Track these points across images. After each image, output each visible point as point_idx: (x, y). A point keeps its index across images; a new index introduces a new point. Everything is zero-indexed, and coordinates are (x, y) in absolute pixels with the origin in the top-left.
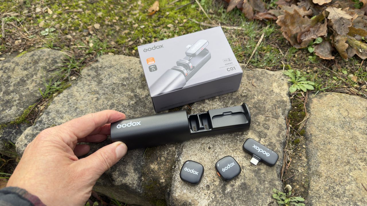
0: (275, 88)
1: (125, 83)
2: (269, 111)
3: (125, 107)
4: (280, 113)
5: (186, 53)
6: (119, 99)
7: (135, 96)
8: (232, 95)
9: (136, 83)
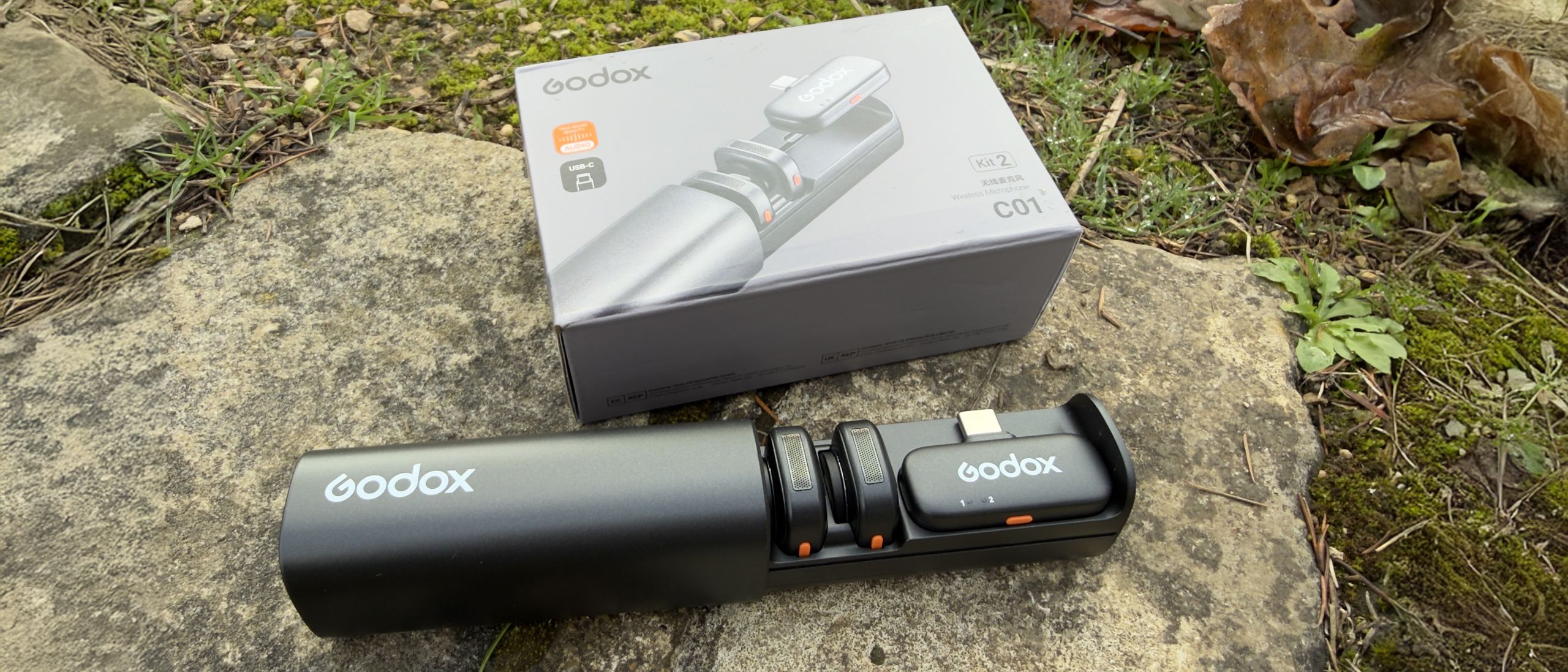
0: (1219, 340)
1: (438, 261)
2: (1205, 459)
3: (419, 379)
4: (1268, 478)
5: (769, 113)
6: (391, 338)
7: (481, 326)
8: (994, 359)
9: (495, 265)
